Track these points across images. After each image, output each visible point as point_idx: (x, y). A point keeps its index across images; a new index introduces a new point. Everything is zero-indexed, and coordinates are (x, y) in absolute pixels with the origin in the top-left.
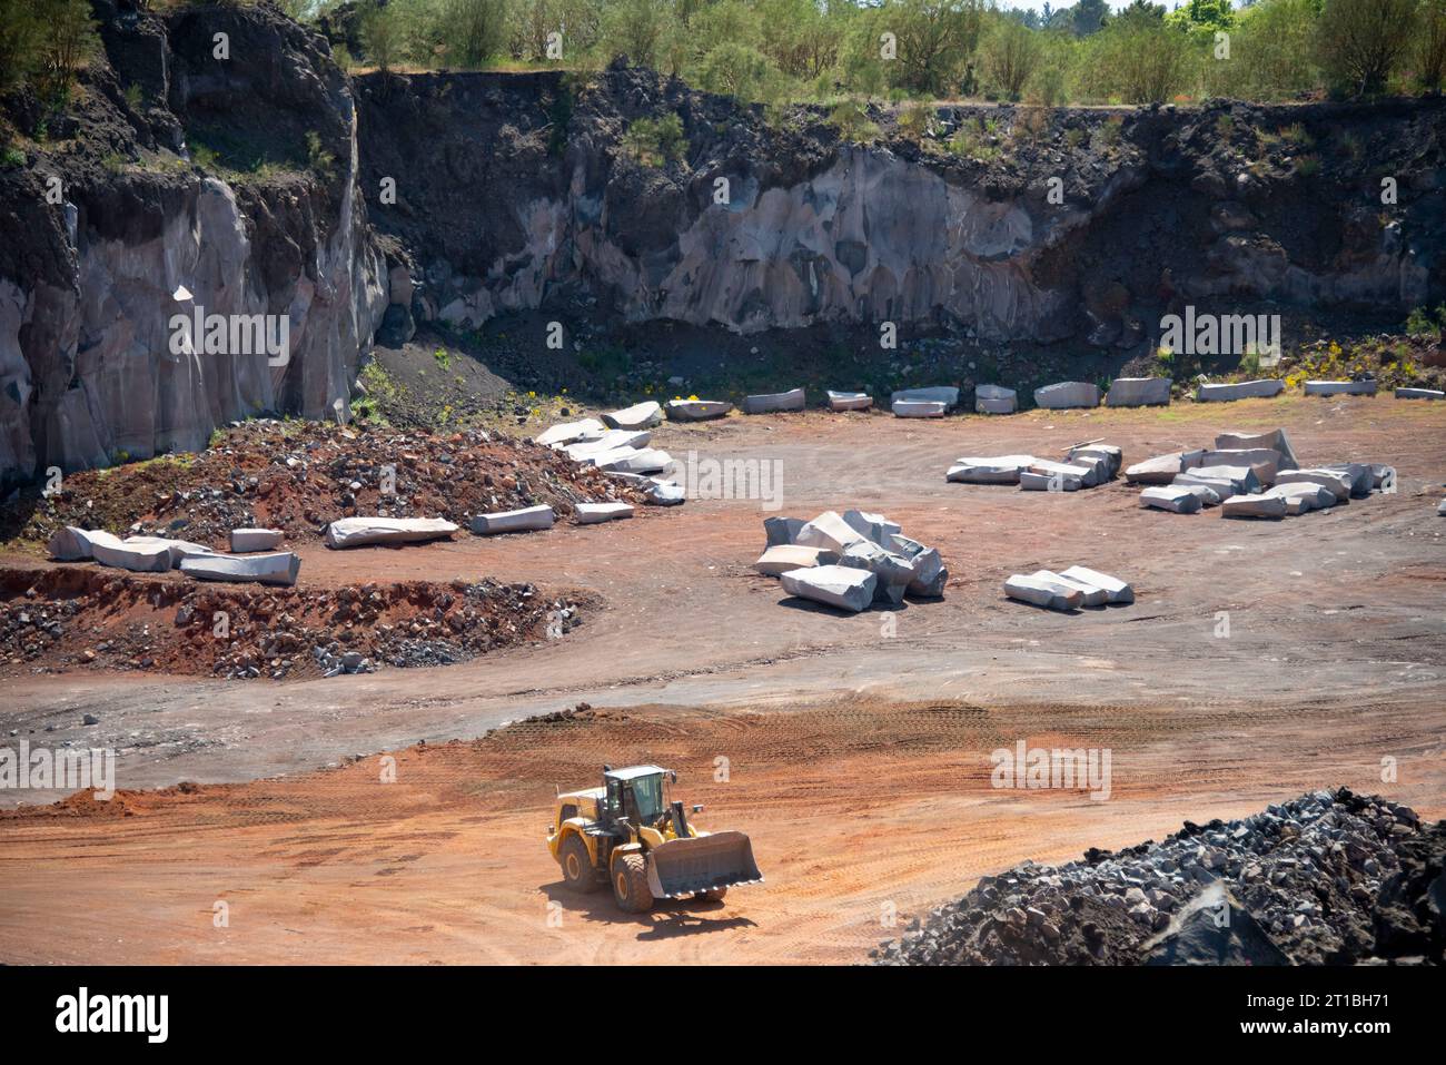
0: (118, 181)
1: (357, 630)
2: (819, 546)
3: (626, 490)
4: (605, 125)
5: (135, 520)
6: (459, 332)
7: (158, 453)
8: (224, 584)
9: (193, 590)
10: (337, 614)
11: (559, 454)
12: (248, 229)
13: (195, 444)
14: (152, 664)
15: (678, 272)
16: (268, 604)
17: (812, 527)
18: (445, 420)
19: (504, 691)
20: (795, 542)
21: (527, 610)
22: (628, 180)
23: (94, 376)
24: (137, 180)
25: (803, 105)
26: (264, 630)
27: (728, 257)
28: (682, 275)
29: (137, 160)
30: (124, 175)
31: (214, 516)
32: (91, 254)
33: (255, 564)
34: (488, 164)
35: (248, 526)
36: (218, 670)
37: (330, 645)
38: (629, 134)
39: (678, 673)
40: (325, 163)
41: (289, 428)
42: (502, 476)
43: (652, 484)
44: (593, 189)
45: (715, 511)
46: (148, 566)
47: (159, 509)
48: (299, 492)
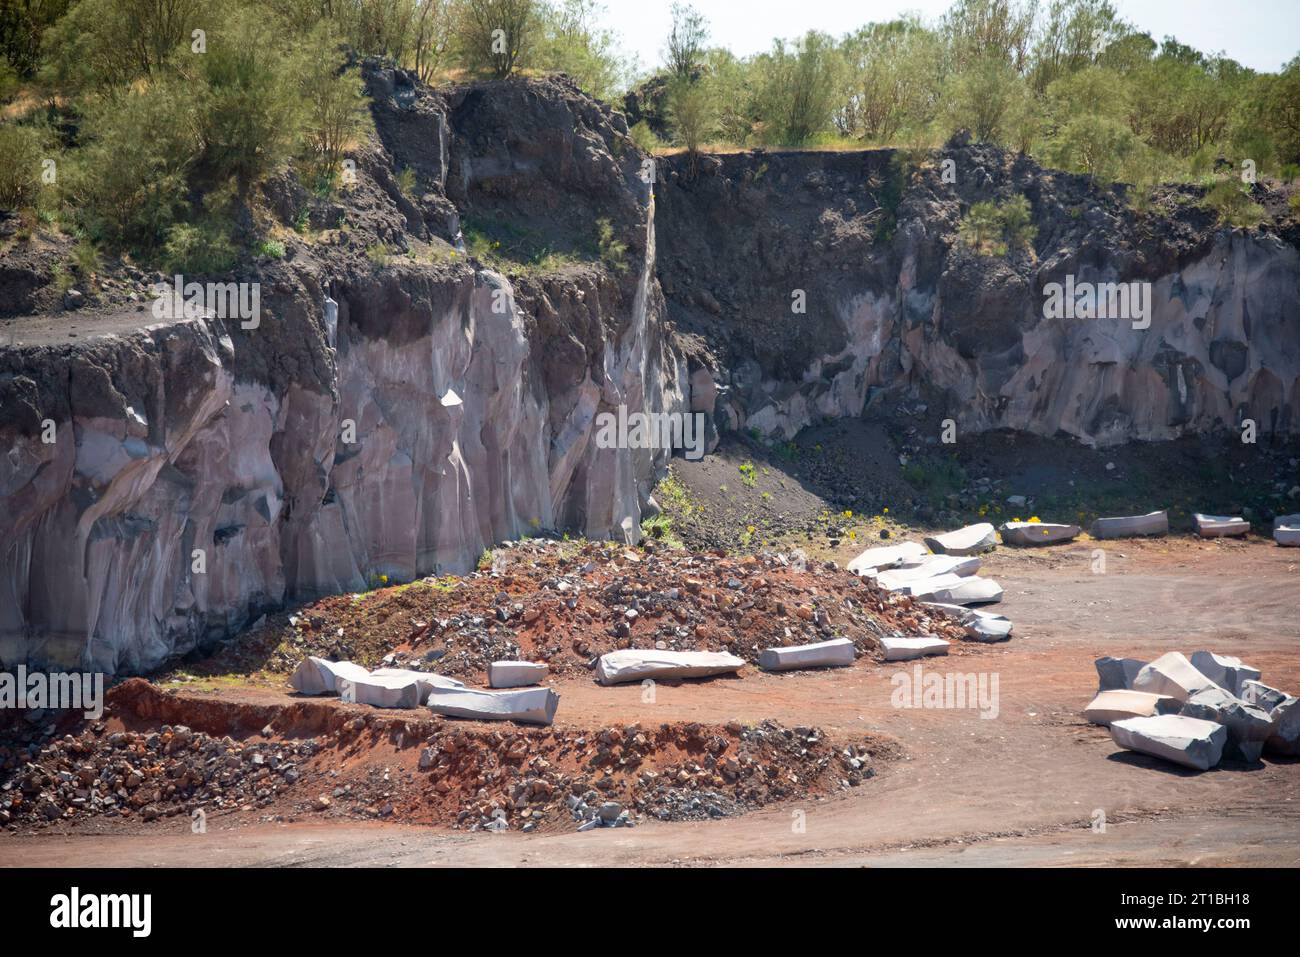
0: (383, 274)
1: (617, 777)
2: (1161, 692)
3: (944, 624)
4: (941, 210)
5: (389, 651)
6: (769, 443)
7: (420, 576)
8: (474, 723)
9: (439, 729)
10: (595, 758)
11: (866, 580)
12: (527, 327)
13: (461, 565)
14: (391, 812)
15: (1022, 375)
16: (520, 746)
17: (1152, 669)
18: (747, 541)
19: (778, 851)
20: (1132, 687)
21: (810, 757)
22: (965, 271)
23: (352, 491)
24: (404, 273)
25: (1175, 185)
26: (515, 775)
27: (1080, 359)
28: (1026, 378)
29: (406, 251)
30: (390, 267)
31: (473, 646)
32: (352, 355)
33: (508, 700)
34: (805, 255)
35: (510, 658)
36: (462, 820)
37: (587, 794)
38: (968, 220)
39: (980, 836)
40: (617, 253)
41: (566, 550)
42: (798, 605)
43: (974, 617)
44: (923, 283)
45: (1047, 650)
46: (393, 703)
47: (415, 637)
48: (568, 620)
